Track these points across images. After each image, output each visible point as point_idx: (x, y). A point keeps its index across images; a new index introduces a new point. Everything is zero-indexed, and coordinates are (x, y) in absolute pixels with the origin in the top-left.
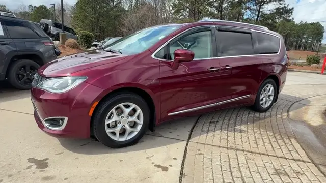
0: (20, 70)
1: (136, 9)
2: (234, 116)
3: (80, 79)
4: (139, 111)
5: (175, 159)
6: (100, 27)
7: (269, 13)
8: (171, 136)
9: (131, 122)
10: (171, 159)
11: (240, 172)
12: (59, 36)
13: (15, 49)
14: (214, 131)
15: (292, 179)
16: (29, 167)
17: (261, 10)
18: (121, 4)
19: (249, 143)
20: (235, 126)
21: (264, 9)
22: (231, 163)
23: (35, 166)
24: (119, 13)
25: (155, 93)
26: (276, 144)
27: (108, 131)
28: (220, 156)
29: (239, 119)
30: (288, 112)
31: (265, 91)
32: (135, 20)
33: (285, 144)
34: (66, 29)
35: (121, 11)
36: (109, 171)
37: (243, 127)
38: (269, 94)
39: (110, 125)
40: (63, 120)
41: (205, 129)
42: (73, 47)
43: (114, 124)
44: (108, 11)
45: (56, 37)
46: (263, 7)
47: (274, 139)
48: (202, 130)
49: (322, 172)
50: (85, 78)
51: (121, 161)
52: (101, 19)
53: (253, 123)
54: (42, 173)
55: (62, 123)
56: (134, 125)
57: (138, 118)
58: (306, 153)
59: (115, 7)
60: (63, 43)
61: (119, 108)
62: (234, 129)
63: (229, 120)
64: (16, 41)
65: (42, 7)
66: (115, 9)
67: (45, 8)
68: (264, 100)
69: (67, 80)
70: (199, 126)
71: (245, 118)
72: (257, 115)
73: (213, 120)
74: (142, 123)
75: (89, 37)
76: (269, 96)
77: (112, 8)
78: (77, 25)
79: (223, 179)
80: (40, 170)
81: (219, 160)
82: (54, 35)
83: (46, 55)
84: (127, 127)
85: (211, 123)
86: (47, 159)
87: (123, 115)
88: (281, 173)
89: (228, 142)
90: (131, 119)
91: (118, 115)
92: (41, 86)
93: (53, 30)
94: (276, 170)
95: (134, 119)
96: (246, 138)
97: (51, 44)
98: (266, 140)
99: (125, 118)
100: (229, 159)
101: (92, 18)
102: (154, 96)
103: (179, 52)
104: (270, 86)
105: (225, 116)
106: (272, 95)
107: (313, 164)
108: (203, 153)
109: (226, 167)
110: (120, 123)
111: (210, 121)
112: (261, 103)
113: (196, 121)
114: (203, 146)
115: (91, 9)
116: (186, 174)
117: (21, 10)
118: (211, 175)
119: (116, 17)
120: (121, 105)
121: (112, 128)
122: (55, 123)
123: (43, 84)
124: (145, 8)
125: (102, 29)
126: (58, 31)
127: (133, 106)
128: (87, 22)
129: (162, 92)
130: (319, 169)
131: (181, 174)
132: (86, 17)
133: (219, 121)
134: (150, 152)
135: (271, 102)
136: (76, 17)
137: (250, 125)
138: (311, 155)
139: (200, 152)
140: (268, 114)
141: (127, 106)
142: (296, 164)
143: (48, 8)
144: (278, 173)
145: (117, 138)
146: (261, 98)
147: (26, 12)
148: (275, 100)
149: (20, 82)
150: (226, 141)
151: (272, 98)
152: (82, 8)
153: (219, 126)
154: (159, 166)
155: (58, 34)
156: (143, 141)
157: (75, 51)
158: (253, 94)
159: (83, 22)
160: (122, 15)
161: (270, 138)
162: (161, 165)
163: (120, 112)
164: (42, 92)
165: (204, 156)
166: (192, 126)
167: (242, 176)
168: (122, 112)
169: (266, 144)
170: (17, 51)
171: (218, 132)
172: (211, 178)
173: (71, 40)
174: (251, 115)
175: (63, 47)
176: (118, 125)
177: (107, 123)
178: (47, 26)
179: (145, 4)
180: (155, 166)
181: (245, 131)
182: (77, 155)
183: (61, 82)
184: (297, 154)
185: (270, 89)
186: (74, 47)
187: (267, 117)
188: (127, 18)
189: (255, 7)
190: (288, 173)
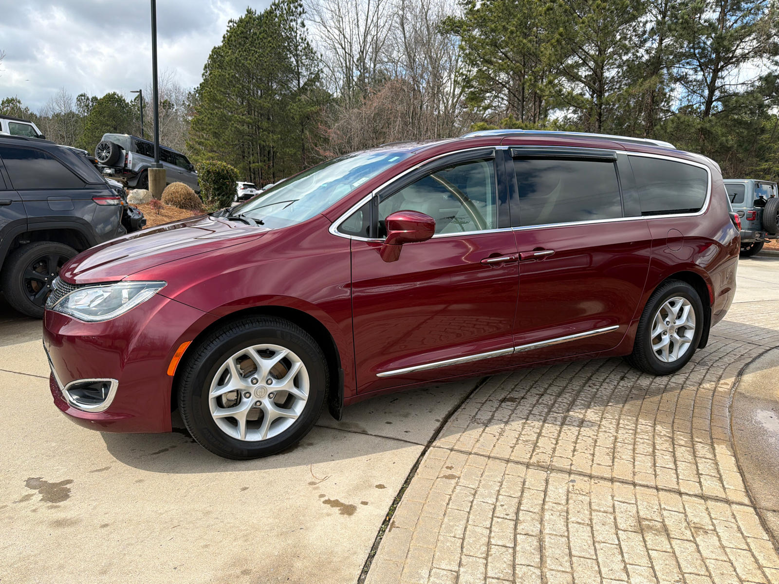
0: (35, 268)
1: (361, 95)
2: (576, 385)
3: (148, 287)
4: (298, 365)
5: (381, 487)
6: (262, 148)
7: (741, 90)
8: (388, 431)
9: (279, 393)
10: (370, 486)
11: (541, 522)
12: (147, 176)
13: (24, 217)
14: (506, 423)
15: (674, 542)
16: (27, 498)
17: (718, 83)
18: (322, 84)
19: (593, 455)
20: (568, 411)
21: (727, 81)
22: (524, 501)
23: (40, 496)
24: (315, 109)
25: (338, 322)
26: (668, 457)
27: (217, 414)
28: (501, 483)
29: (589, 390)
30: (741, 373)
31: (665, 315)
32: (356, 125)
33: (695, 456)
34: (166, 156)
35: (318, 103)
36: (209, 512)
37: (592, 415)
38: (679, 323)
39: (224, 400)
40: (107, 385)
41: (485, 416)
42: (182, 206)
43: (233, 396)
44: (283, 104)
45: (140, 180)
46: (724, 73)
47: (667, 445)
48: (474, 420)
49: (767, 530)
50: (160, 286)
51: (245, 489)
52: (265, 124)
53: (625, 402)
54: (53, 510)
55: (106, 395)
56: (286, 401)
57: (297, 382)
58: (744, 481)
59: (302, 90)
60: (158, 194)
61: (245, 358)
62: (565, 418)
63: (559, 395)
64: (27, 195)
65: (111, 98)
66: (303, 97)
67: (120, 101)
68: (666, 340)
69: (120, 291)
70: (470, 409)
71: (606, 390)
72: (645, 382)
73: (515, 395)
74: (307, 395)
75: (224, 178)
76: (681, 330)
77: (294, 96)
78: (200, 143)
79: (489, 538)
80: (50, 504)
81: (494, 492)
82: (136, 173)
83: (99, 229)
84: (267, 404)
85: (504, 400)
86: (69, 482)
87: (256, 376)
88: (650, 528)
89: (533, 451)
90: (277, 386)
91: (244, 376)
92: (62, 305)
93: (133, 160)
94: (639, 520)
95: (285, 385)
96: (590, 441)
97: (112, 202)
98: (643, 448)
99: (262, 383)
100: (522, 492)
101: (243, 122)
102: (335, 329)
103: (401, 219)
104: (680, 301)
105: (550, 385)
106: (691, 328)
107: (752, 510)
108: (457, 474)
109: (507, 508)
110: (248, 394)
111: (503, 396)
112: (655, 348)
113: (465, 395)
114: (465, 457)
115: (239, 101)
116: (397, 524)
117: (57, 110)
118: (462, 527)
119: (306, 119)
120: (251, 350)
121: (229, 407)
122: (90, 393)
123: (67, 300)
124: (385, 91)
125: (268, 154)
126: (145, 164)
127: (283, 352)
128: (228, 134)
129: (357, 320)
130: (764, 523)
131: (386, 522)
132: (224, 121)
133: (527, 396)
134: (321, 468)
135: (687, 346)
136: (197, 122)
137: (613, 410)
138: (757, 485)
139: (449, 472)
140: (678, 379)
141: (267, 354)
142: (703, 508)
143: (128, 101)
144: (641, 527)
145: (239, 434)
146: (654, 335)
147: (71, 115)
148: (701, 340)
149: (32, 298)
150: (530, 448)
151: (690, 335)
152: (213, 99)
153: (524, 409)
154: (335, 503)
155: (145, 170)
156: (311, 444)
157: (187, 214)
158: (627, 323)
159: (216, 135)
160: (323, 114)
161: (658, 441)
162: (342, 501)
163: (249, 369)
164: (64, 320)
165: (457, 483)
166: (449, 408)
167: (541, 532)
168: (255, 368)
169: (639, 458)
170: (26, 221)
171: (517, 425)
172: (459, 533)
173: (177, 187)
174: (627, 384)
175: (156, 205)
176: (244, 400)
177: (213, 394)
178: (118, 149)
179: (387, 79)
180: (325, 502)
181: (593, 424)
182: (142, 473)
183: (106, 295)
184: (718, 484)
185: (682, 310)
186: (185, 203)
187: (673, 389)
188: (336, 120)
189: (700, 76)
190: (670, 528)
